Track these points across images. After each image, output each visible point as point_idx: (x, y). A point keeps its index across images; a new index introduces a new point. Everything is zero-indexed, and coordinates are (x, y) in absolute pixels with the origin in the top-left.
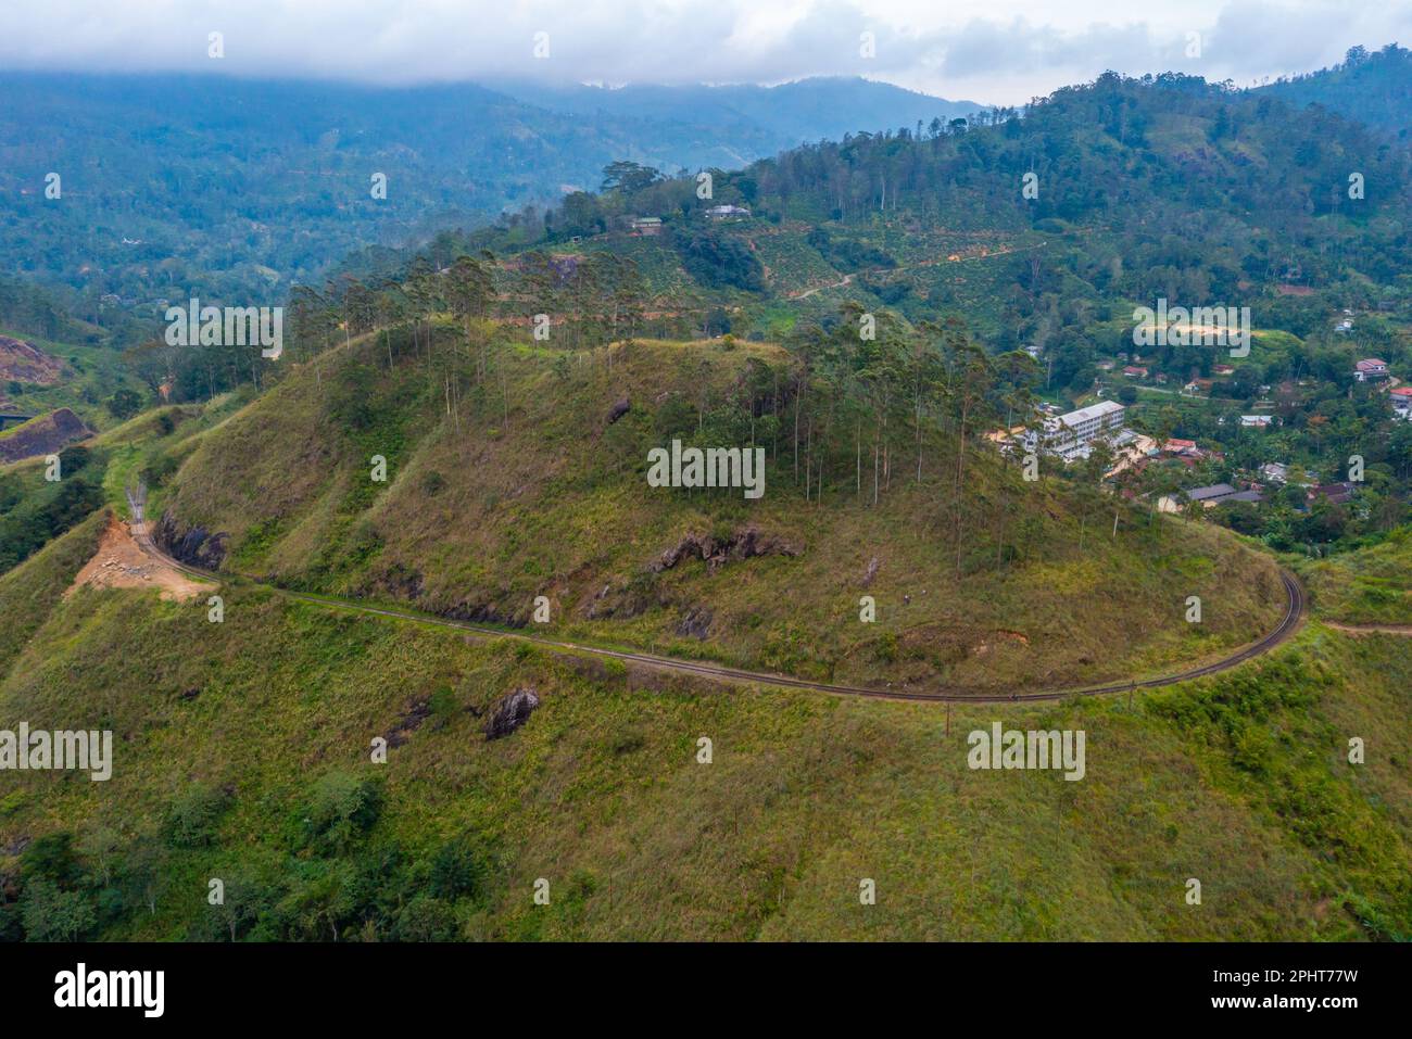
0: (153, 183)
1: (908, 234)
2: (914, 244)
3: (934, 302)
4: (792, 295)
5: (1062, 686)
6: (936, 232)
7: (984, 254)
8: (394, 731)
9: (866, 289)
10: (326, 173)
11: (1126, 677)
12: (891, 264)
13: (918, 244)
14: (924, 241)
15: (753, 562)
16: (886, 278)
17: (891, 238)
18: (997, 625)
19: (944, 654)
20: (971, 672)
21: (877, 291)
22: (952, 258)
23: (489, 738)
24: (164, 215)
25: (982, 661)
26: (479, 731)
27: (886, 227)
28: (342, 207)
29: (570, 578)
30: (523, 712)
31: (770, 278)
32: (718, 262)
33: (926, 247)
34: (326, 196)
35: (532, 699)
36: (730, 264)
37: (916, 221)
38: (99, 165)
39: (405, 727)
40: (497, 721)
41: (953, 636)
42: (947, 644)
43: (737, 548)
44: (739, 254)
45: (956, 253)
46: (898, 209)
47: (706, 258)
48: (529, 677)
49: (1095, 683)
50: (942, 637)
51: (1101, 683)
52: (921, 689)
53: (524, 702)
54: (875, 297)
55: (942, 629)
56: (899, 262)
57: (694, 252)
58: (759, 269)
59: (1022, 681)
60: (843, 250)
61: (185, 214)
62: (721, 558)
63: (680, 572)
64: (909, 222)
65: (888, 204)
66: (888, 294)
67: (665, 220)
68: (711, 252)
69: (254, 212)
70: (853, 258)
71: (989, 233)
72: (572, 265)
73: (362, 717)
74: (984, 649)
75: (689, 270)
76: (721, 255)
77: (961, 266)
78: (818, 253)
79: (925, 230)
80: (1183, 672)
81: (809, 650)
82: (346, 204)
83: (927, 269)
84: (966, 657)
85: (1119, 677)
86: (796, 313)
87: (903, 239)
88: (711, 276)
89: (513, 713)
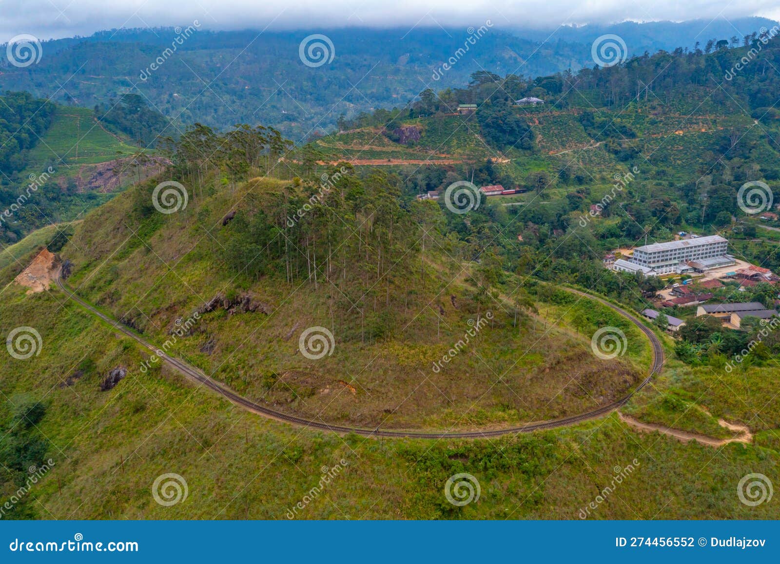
0: (305, 83)
1: (651, 116)
2: (653, 123)
3: (654, 161)
4: (551, 153)
5: (366, 425)
6: (672, 115)
7: (703, 130)
8: (70, 378)
9: (609, 151)
10: (390, 77)
11: (419, 427)
12: (633, 136)
13: (656, 123)
14: (661, 121)
15: (247, 316)
16: (627, 143)
17: (639, 118)
18: (339, 377)
19: (302, 390)
20: (312, 405)
21: (616, 152)
22: (677, 133)
23: (103, 390)
24: (305, 101)
25: (323, 399)
26: (99, 386)
27: (637, 112)
28: (395, 96)
29: (167, 309)
30: (117, 379)
31: (539, 142)
32: (504, 132)
33: (661, 125)
34: (388, 90)
35: (122, 373)
36: (512, 132)
37: (659, 109)
38: (281, 74)
39: (76, 376)
40: (107, 382)
41: (310, 380)
42: (305, 384)
43: (242, 305)
44: (518, 126)
45: (681, 129)
46: (649, 101)
47: (496, 129)
48: (124, 361)
49: (391, 428)
50: (302, 379)
51: (396, 428)
52: (281, 409)
53: (118, 374)
54: (613, 156)
55: (305, 374)
56: (639, 134)
57: (487, 126)
58: (531, 137)
59: (340, 416)
60: (602, 126)
61: (317, 99)
62: (234, 310)
63: (212, 315)
64: (654, 108)
65: (642, 97)
66: (622, 154)
67: (478, 105)
68: (499, 125)
69: (350, 98)
70: (607, 131)
71: (713, 117)
72: (411, 131)
73: (62, 367)
74: (327, 391)
75: (484, 136)
76: (505, 127)
77: (682, 138)
78: (582, 127)
79: (665, 113)
80: (465, 432)
81: (241, 373)
82: (398, 94)
83: (657, 139)
84: (313, 394)
85: (413, 427)
86: (549, 164)
87: (647, 119)
88: (496, 139)
89: (113, 380)
